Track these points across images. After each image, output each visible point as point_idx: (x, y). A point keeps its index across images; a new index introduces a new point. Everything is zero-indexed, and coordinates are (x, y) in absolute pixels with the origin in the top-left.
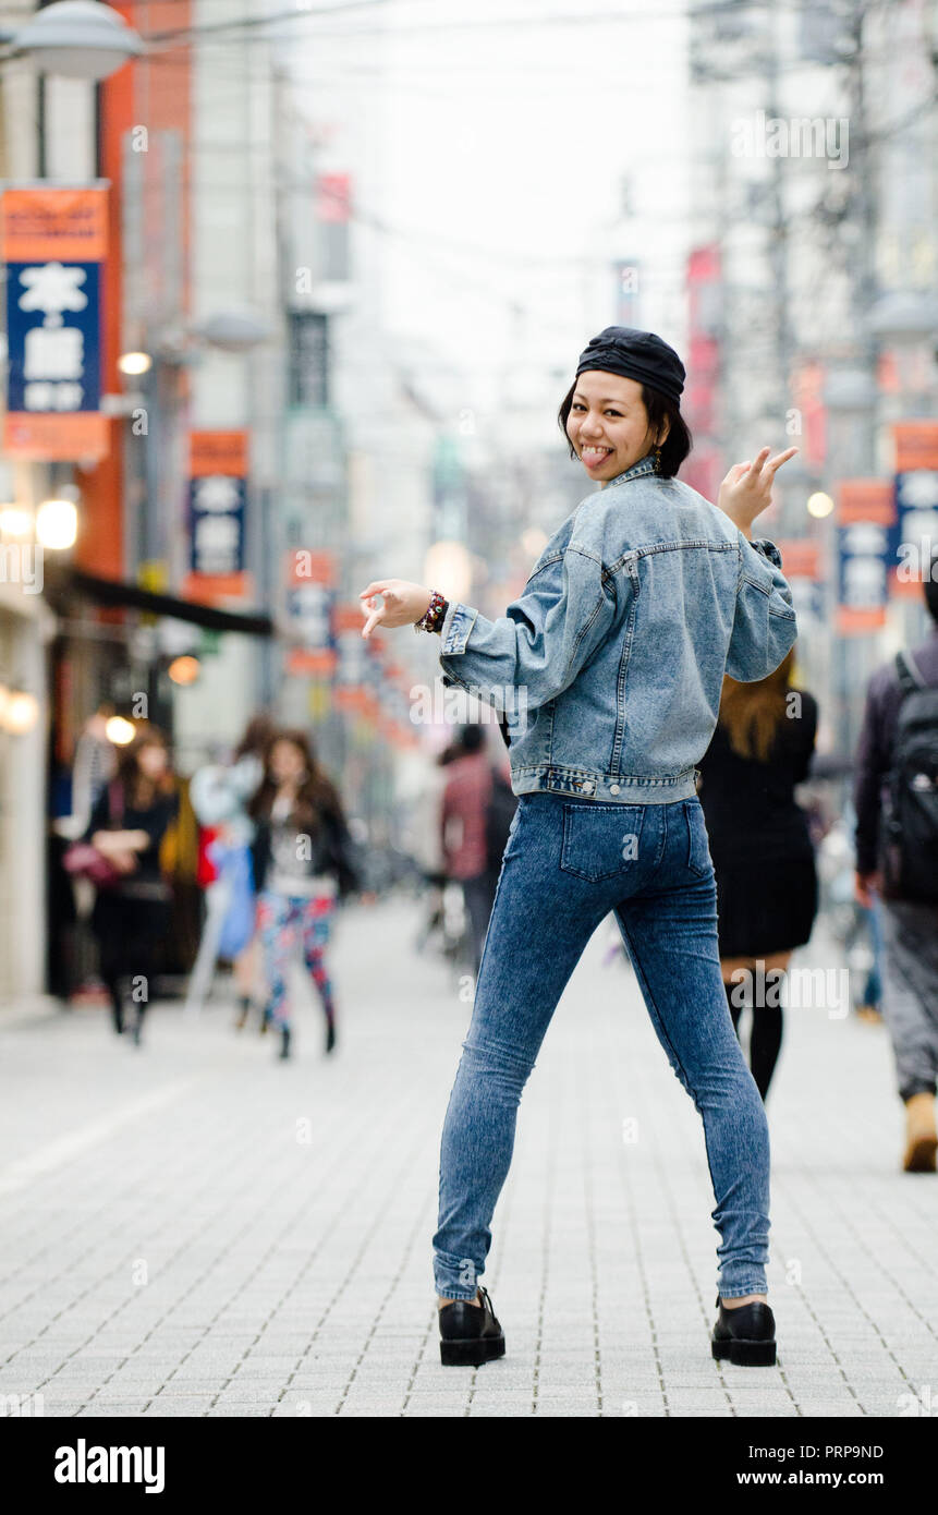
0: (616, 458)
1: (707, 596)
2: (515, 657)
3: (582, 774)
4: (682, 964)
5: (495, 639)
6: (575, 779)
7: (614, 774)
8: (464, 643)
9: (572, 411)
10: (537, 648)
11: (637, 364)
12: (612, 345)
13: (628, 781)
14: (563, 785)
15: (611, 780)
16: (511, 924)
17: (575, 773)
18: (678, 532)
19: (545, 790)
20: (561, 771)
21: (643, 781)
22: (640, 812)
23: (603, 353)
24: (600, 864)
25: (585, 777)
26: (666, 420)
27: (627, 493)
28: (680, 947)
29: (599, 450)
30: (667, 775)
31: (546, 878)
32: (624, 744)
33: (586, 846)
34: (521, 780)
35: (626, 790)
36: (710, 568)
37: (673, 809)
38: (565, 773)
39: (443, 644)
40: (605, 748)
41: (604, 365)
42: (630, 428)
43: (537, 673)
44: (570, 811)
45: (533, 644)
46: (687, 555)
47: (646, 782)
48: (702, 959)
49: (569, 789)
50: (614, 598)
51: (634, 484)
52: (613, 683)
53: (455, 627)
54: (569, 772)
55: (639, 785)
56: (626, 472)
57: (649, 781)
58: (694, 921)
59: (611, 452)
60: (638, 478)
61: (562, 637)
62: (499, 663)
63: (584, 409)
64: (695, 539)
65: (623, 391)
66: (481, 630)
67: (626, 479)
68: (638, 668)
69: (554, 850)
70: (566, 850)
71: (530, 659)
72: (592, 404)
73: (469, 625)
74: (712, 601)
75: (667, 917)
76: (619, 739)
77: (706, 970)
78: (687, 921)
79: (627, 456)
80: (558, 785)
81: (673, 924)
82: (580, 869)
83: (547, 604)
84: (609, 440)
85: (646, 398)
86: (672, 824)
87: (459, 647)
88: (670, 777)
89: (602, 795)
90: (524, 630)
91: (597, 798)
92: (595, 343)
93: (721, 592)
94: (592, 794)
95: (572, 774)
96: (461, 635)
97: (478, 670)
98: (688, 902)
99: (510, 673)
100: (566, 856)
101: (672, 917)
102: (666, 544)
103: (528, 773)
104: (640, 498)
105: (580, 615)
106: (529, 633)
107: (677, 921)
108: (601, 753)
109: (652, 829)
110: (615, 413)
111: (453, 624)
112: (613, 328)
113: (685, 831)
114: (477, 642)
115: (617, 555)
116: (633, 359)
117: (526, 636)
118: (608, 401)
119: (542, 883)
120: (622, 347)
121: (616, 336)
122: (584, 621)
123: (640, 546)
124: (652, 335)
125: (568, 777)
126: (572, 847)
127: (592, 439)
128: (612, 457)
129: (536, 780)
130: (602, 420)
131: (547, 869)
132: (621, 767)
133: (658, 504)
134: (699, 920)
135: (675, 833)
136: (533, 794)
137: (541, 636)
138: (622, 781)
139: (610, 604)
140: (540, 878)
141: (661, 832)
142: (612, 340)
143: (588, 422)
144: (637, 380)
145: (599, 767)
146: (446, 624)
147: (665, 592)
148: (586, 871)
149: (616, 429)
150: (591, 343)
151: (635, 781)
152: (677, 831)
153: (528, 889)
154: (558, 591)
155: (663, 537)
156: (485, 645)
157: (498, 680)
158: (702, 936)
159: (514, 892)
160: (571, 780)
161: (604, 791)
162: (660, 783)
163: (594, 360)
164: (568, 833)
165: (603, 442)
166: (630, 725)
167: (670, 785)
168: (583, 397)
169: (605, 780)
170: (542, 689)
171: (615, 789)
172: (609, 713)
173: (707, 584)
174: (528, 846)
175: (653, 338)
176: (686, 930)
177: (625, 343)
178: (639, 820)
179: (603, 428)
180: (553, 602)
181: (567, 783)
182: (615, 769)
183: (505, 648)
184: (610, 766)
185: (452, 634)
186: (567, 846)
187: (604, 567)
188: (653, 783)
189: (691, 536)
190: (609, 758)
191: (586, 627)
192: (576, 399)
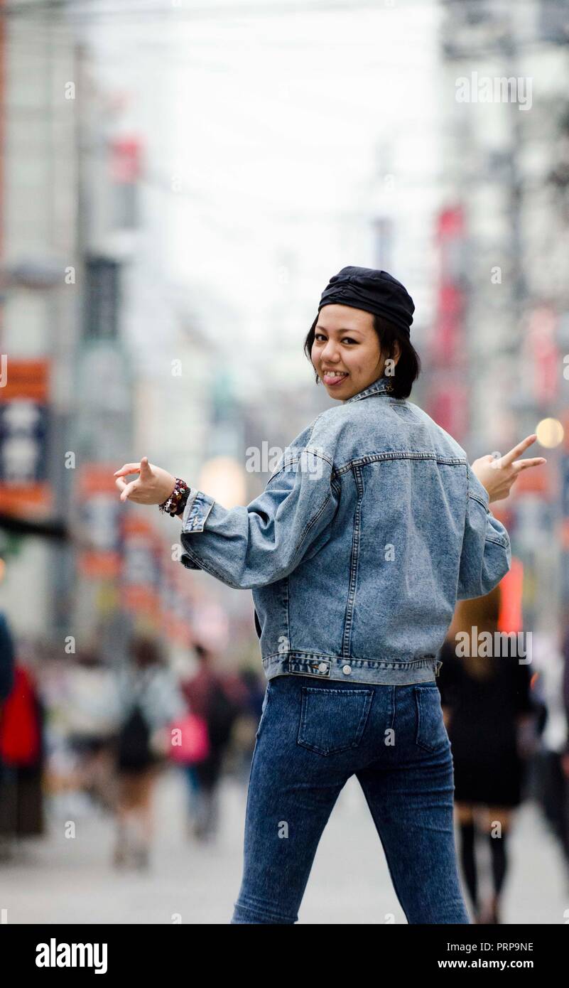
0: (351, 379)
1: (438, 503)
2: (247, 538)
3: (318, 657)
4: (410, 834)
5: (230, 522)
6: (311, 662)
7: (346, 656)
8: (203, 523)
9: (315, 341)
10: (268, 533)
11: (370, 297)
12: (348, 282)
13: (359, 662)
14: (301, 667)
15: (344, 661)
16: (260, 795)
17: (312, 656)
18: (408, 444)
19: (287, 673)
20: (300, 655)
21: (374, 664)
22: (369, 695)
23: (340, 289)
24: (331, 740)
25: (321, 659)
26: (396, 346)
27: (361, 408)
28: (408, 819)
29: (338, 374)
30: (397, 660)
31: (286, 752)
32: (353, 629)
33: (320, 724)
34: (270, 667)
35: (358, 671)
36: (439, 479)
37: (403, 693)
38: (303, 657)
39: (184, 524)
40: (337, 633)
41: (340, 299)
42: (363, 353)
43: (267, 554)
44: (307, 693)
45: (265, 528)
46: (416, 465)
47: (376, 665)
48: (428, 830)
49: (307, 671)
50: (338, 497)
51: (367, 401)
52: (347, 575)
53: (195, 510)
54: (306, 656)
55: (370, 667)
56: (361, 392)
57: (379, 664)
58: (422, 794)
59: (347, 375)
60: (371, 396)
61: (291, 525)
62: (233, 543)
63: (325, 339)
64: (424, 452)
65: (357, 321)
66: (218, 515)
67: (361, 398)
68: (368, 562)
69: (293, 727)
70: (302, 727)
71: (262, 541)
72: (331, 333)
73: (208, 509)
74: (442, 506)
75: (398, 791)
76: (349, 624)
77: (431, 840)
78: (416, 795)
79: (362, 378)
80: (297, 668)
81: (403, 798)
82: (314, 744)
83: (278, 499)
84: (345, 366)
85: (377, 327)
86: (401, 705)
87: (198, 525)
88: (402, 660)
89: (335, 675)
90: (256, 517)
91: (332, 678)
92: (334, 280)
93: (452, 500)
94: (327, 673)
95: (309, 658)
96: (200, 516)
97: (214, 548)
98: (418, 776)
99: (241, 553)
100: (302, 732)
101: (402, 791)
102: (396, 453)
103: (273, 660)
104: (371, 412)
105: (310, 507)
106: (261, 520)
107: (406, 795)
108: (332, 636)
109: (380, 710)
110: (352, 341)
111: (194, 508)
112: (350, 267)
113: (413, 712)
114: (214, 523)
115: (346, 459)
116: (365, 293)
117: (258, 522)
118: (345, 331)
119: (282, 757)
120: (356, 283)
121: (352, 274)
122: (313, 513)
123: (368, 454)
124: (382, 272)
125: (306, 660)
126: (308, 724)
127: (330, 362)
128: (348, 378)
129: (279, 666)
130: (339, 347)
131: (287, 744)
132: (351, 650)
133: (387, 419)
134: (428, 794)
135: (404, 714)
136: (278, 678)
137: (273, 522)
138: (354, 662)
139: (334, 501)
140: (281, 752)
141: (390, 713)
142: (347, 277)
143: (327, 350)
144: (369, 312)
145: (333, 650)
146: (187, 508)
147: (391, 494)
148: (320, 746)
149: (351, 355)
150: (331, 281)
151: (366, 663)
152: (405, 712)
153: (272, 762)
154: (290, 488)
155: (392, 446)
156: (221, 526)
157: (231, 558)
158: (430, 808)
159: (262, 766)
160: (308, 662)
161: (337, 671)
162: (390, 666)
163: (331, 295)
164: (304, 712)
165: (339, 368)
166: (358, 612)
167: (400, 669)
168: (322, 329)
169: (338, 662)
170: (270, 568)
171: (347, 669)
172: (340, 600)
173: (436, 492)
174: (273, 723)
175: (383, 275)
176: (415, 803)
177: (358, 279)
178: (368, 702)
179: (340, 354)
180: (284, 496)
181: (305, 665)
182: (347, 651)
183: (240, 530)
184: (342, 649)
185: (192, 515)
186: (303, 724)
187: (334, 469)
188: (383, 666)
189: (421, 449)
190: (341, 642)
191: (314, 519)
192: (317, 331)
